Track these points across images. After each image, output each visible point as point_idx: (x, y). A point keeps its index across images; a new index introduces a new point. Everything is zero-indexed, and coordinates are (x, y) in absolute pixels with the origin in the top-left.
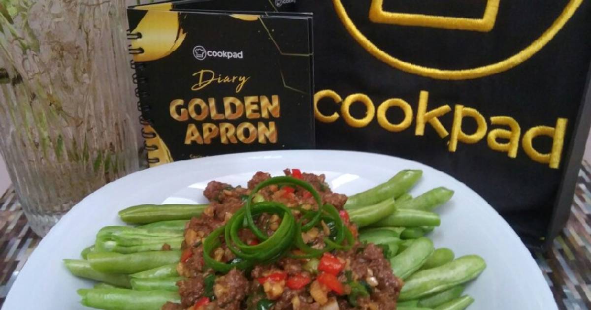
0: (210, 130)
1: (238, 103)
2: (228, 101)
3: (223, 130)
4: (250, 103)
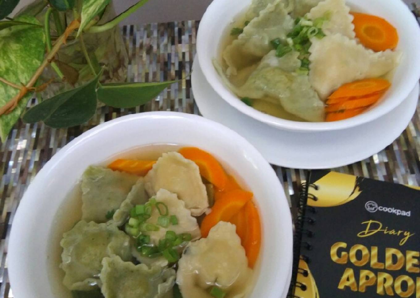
0: (367, 278)
1: (400, 255)
2: (390, 252)
3: (380, 279)
4: (411, 257)
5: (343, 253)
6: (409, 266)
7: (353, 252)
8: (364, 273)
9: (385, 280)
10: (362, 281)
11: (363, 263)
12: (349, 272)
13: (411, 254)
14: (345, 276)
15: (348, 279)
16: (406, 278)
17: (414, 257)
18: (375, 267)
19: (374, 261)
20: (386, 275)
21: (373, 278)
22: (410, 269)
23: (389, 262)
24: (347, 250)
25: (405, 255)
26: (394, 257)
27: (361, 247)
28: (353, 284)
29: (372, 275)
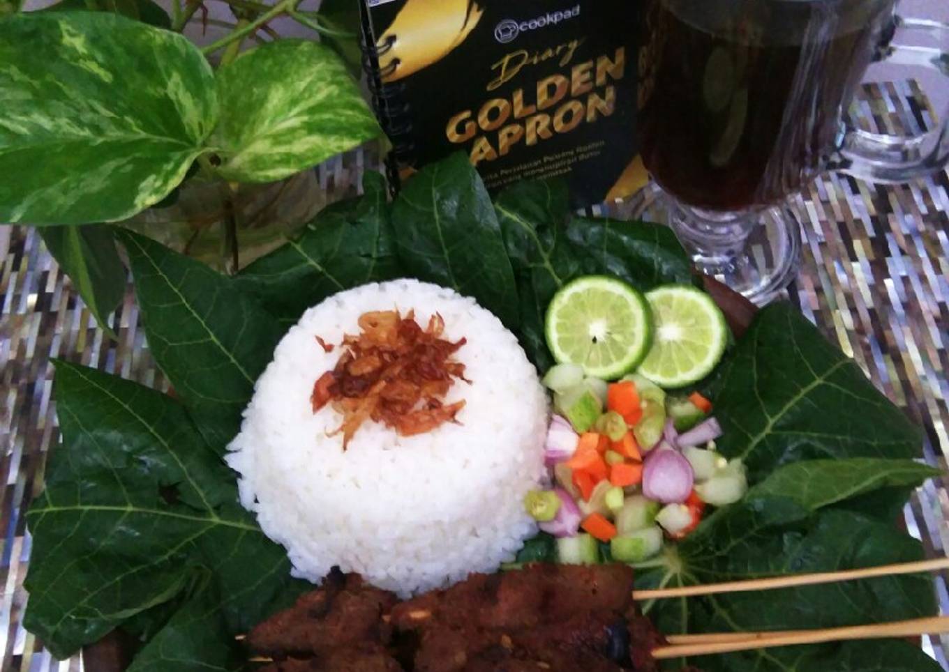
0: (510, 135)
1: (560, 80)
2: (544, 85)
3: (530, 126)
4: (580, 74)
5: (468, 125)
6: (575, 88)
7: (483, 116)
8: (504, 133)
9: (538, 124)
10: (503, 143)
11: (501, 121)
12: (482, 143)
13: (579, 70)
14: (475, 150)
15: (481, 152)
16: (570, 105)
17: (584, 72)
18: (521, 117)
19: (519, 109)
20: (539, 117)
21: (518, 131)
22: (578, 90)
23: (542, 99)
24: (474, 117)
25: (569, 75)
26: (551, 88)
27: (495, 103)
28: (489, 153)
29: (517, 128)
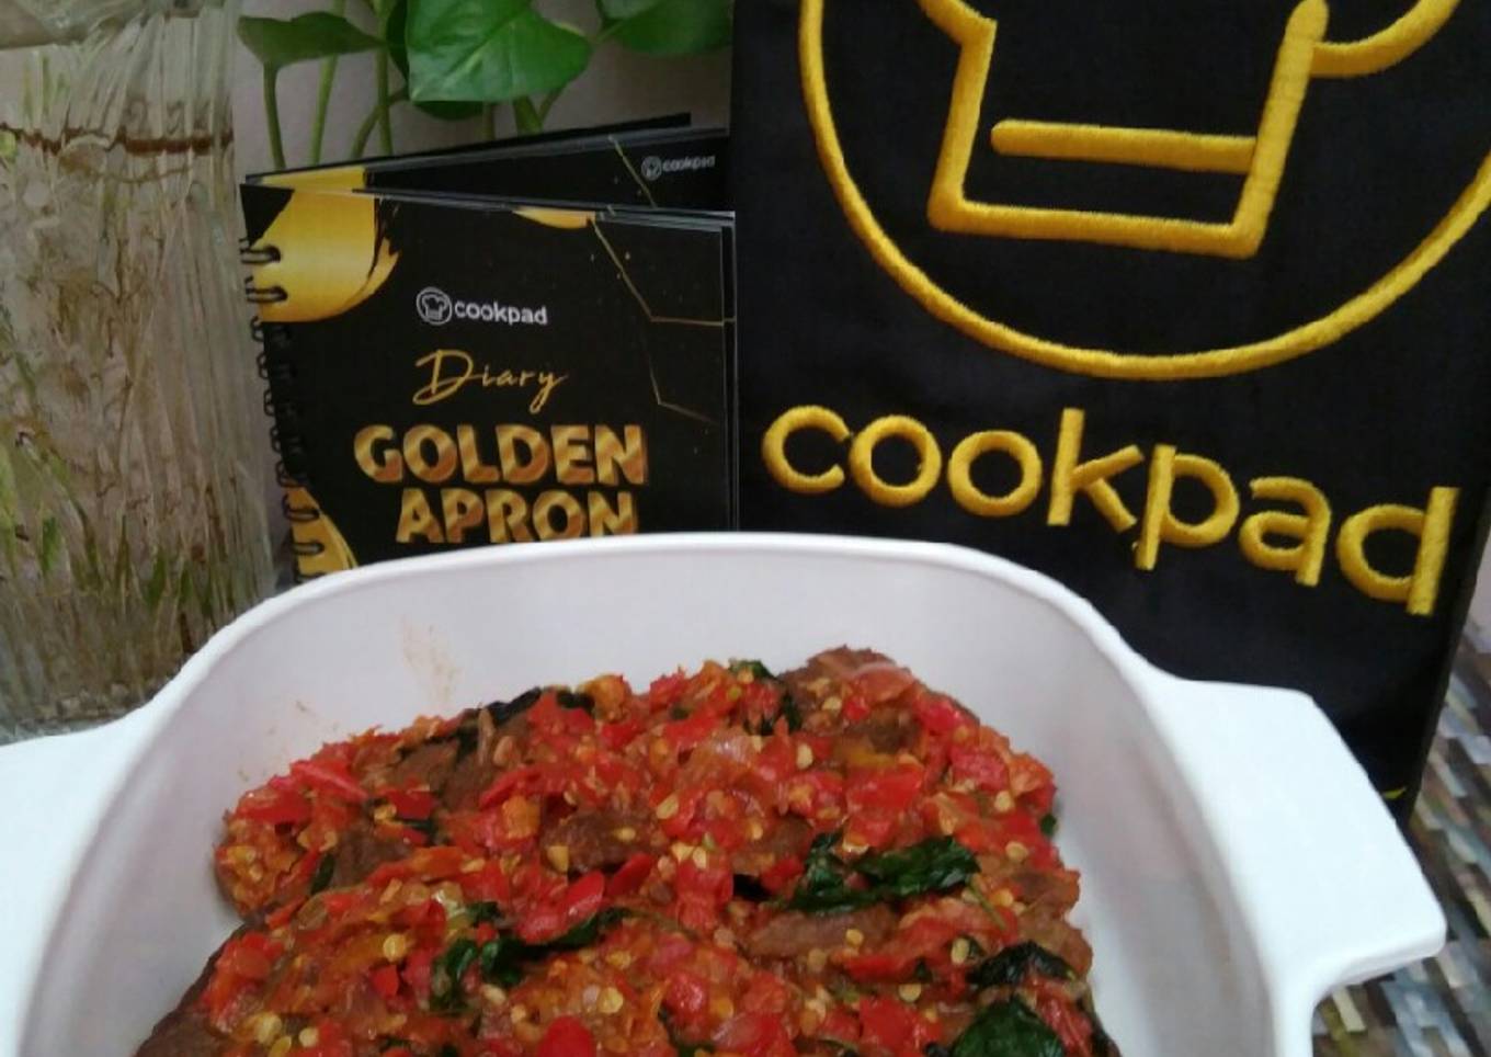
0: (462, 508)
1: (535, 440)
3: (495, 507)
4: (566, 443)
5: (389, 454)
6: (562, 468)
7: (412, 446)
8: (451, 498)
9: (507, 510)
10: (452, 519)
11: (443, 473)
12: (414, 501)
13: (563, 435)
14: (407, 510)
15: (416, 517)
16: (559, 498)
17: (573, 442)
18: (476, 480)
19: (471, 464)
20: (507, 496)
21: (476, 507)
22: (569, 474)
23: (509, 463)
24: (397, 444)
25: (548, 438)
26: (521, 449)
27: (429, 431)
28: (430, 526)
29: (472, 500)
